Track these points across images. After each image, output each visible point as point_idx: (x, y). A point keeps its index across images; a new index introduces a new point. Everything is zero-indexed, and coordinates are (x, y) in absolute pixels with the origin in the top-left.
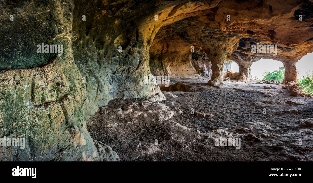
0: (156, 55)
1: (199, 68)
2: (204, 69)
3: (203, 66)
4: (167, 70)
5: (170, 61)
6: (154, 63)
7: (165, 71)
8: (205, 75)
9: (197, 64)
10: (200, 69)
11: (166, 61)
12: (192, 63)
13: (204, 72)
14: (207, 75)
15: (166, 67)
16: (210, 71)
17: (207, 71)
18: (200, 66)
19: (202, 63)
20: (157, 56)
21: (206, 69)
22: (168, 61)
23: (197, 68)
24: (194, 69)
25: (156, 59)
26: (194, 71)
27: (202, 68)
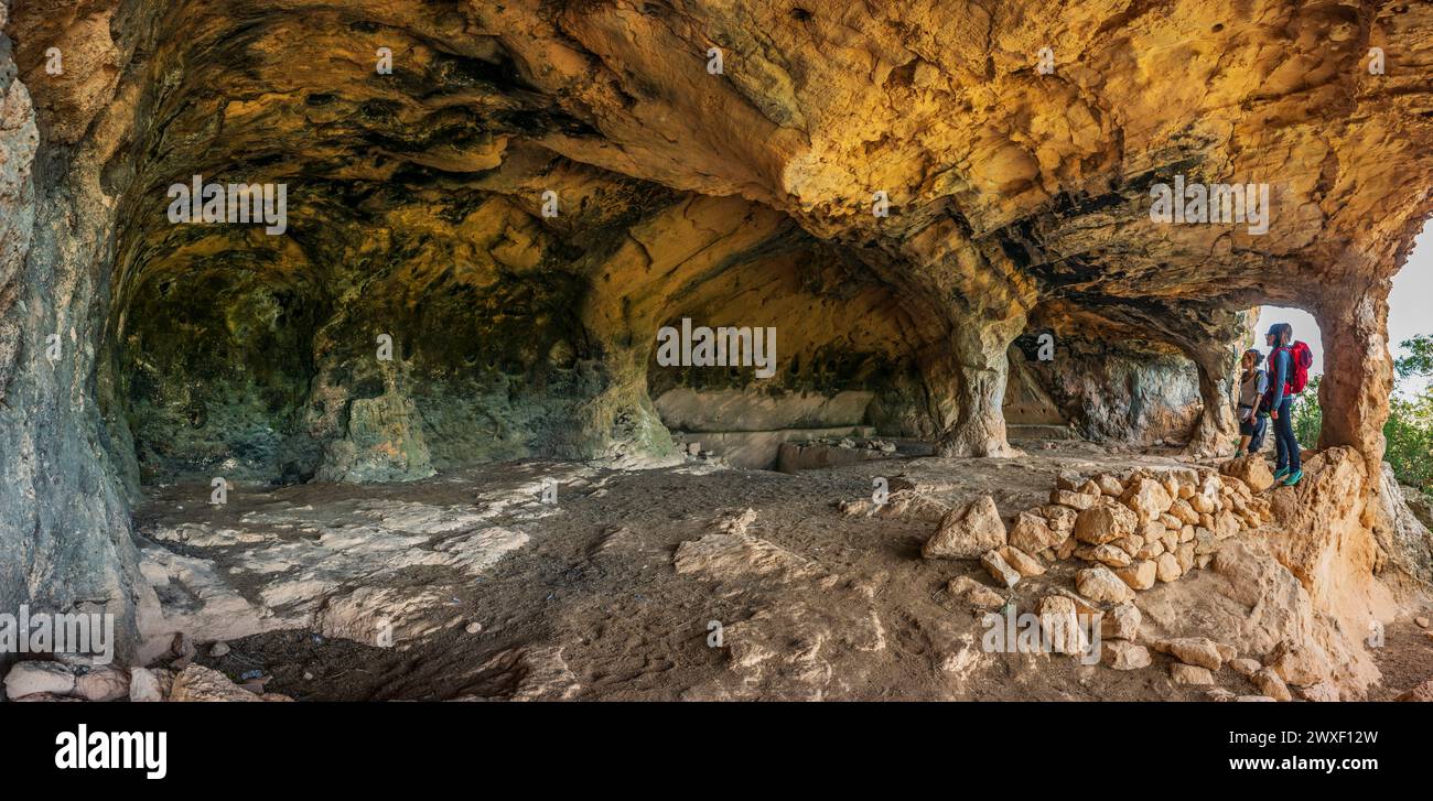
0: (899, 359)
1: (1068, 398)
2: (1089, 400)
3: (1082, 386)
4: (944, 414)
5: (952, 376)
6: (897, 391)
7: (936, 417)
8: (1094, 428)
9: (1054, 379)
10: (1071, 402)
11: (937, 377)
12: (1032, 376)
13: (1089, 412)
14: (1101, 426)
15: (941, 401)
16: (1117, 407)
17: (1104, 411)
18: (1071, 390)
19: (1076, 372)
20: (903, 363)
21: (1096, 399)
22: (943, 378)
23: (1059, 397)
24: (1046, 402)
25: (901, 373)
26: (1052, 412)
27: (1079, 397)
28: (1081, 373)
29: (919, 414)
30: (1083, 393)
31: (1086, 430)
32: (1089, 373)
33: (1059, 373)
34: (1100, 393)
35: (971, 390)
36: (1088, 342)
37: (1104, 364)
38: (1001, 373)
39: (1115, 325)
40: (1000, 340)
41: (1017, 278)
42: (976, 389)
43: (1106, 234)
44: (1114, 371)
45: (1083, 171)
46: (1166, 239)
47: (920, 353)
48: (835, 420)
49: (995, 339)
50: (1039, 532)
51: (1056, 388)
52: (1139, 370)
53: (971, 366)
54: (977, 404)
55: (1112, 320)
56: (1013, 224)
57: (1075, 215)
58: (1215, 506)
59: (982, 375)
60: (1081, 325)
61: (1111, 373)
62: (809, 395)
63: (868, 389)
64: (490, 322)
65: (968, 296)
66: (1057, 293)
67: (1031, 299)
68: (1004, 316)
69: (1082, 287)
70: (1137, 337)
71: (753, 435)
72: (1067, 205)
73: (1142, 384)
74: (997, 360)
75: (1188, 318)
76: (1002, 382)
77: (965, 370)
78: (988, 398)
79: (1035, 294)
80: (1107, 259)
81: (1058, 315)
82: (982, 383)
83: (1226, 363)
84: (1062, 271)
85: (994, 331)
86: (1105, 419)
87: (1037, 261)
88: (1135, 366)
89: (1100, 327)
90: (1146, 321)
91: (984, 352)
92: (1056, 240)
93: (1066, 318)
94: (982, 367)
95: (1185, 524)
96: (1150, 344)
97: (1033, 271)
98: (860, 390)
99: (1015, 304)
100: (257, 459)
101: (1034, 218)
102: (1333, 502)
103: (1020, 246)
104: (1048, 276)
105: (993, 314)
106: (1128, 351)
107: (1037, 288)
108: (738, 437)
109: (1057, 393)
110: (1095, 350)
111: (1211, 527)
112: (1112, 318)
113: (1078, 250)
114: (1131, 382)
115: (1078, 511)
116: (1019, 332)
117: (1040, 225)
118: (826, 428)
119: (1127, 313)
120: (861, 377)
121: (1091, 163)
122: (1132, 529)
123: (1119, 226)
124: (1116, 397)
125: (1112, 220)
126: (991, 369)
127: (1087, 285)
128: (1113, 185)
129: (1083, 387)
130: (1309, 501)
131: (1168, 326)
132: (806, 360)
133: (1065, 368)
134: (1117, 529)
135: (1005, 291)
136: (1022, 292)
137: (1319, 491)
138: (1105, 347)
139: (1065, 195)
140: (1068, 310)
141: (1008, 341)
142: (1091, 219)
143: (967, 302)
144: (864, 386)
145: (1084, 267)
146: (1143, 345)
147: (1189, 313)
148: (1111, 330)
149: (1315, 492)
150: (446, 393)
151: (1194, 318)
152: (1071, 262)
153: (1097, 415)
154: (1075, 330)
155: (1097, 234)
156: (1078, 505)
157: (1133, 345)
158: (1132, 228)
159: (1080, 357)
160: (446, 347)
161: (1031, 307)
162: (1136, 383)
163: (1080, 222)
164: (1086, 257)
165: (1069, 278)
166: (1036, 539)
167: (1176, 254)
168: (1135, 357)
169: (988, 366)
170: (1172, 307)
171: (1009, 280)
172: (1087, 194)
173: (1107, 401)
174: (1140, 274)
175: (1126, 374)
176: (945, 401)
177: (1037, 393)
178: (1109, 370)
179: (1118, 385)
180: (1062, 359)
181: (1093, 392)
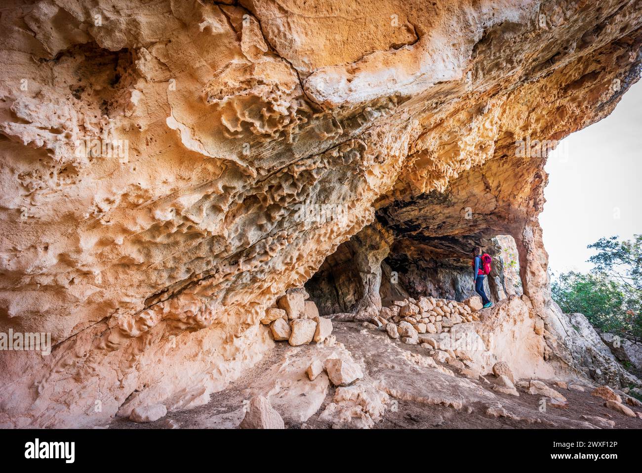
28: (425, 279)
30: (426, 290)
32: (429, 279)
33: (412, 279)
34: (437, 290)
35: (364, 283)
36: (426, 261)
37: (437, 273)
38: (378, 275)
39: (439, 250)
40: (377, 259)
41: (383, 231)
42: (366, 282)
43: (416, 213)
44: (443, 277)
45: (401, 194)
46: (440, 213)
47: (335, 269)
49: (374, 259)
50: (388, 311)
51: (411, 288)
52: (458, 276)
53: (364, 272)
54: (367, 290)
55: (436, 248)
56: (380, 209)
57: (402, 208)
58: (451, 311)
59: (369, 276)
60: (421, 252)
65: (362, 239)
66: (404, 236)
67: (391, 239)
68: (378, 248)
69: (414, 233)
70: (452, 257)
72: (398, 204)
73: (460, 284)
74: (376, 268)
75: (470, 244)
76: (379, 279)
77: (361, 274)
78: (372, 287)
79: (392, 238)
80: (420, 222)
81: (407, 247)
82: (369, 280)
83: (498, 267)
84: (403, 227)
85: (374, 255)
87: (391, 224)
88: (455, 273)
89: (432, 252)
90: (453, 248)
91: (369, 265)
92: (397, 216)
93: (412, 248)
94: (369, 272)
95: (438, 315)
96: (462, 260)
97: (391, 227)
99: (383, 242)
101: (388, 208)
102: (508, 315)
103: (383, 217)
104: (398, 229)
105: (374, 247)
106: (450, 265)
107: (393, 235)
109: (412, 291)
110: (431, 265)
111: (449, 317)
112: (435, 247)
113: (406, 219)
114: (454, 283)
115: (401, 307)
116: (386, 256)
117: (390, 210)
119: (441, 244)
121: (403, 192)
122: (417, 312)
123: (420, 210)
124: (446, 292)
125: (416, 208)
126: (373, 273)
127: (416, 232)
128: (412, 198)
129: (426, 286)
130: (495, 313)
131: (463, 249)
133: (415, 276)
134: (412, 311)
135: (378, 237)
136: (386, 237)
137: (501, 310)
138: (436, 263)
139: (397, 201)
140: (412, 244)
141: (381, 260)
142: (408, 208)
143: (361, 242)
145: (411, 226)
146: (458, 261)
147: (469, 242)
148: (437, 254)
149: (499, 310)
151: (473, 244)
152: (406, 223)
154: (419, 255)
155: (412, 213)
156: (400, 305)
157: (451, 261)
158: (426, 210)
159: (424, 270)
161: (391, 244)
162: (458, 283)
163: (404, 210)
164: (411, 221)
165: (406, 230)
166: (387, 314)
167: (447, 218)
168: (455, 268)
169: (372, 272)
170: (460, 240)
171: (380, 232)
172: (404, 201)
173: (441, 295)
174: (436, 227)
175: (451, 278)
176: (348, 297)
177: (400, 291)
178: (441, 276)
179: (447, 285)
180: (413, 271)
181: (432, 289)
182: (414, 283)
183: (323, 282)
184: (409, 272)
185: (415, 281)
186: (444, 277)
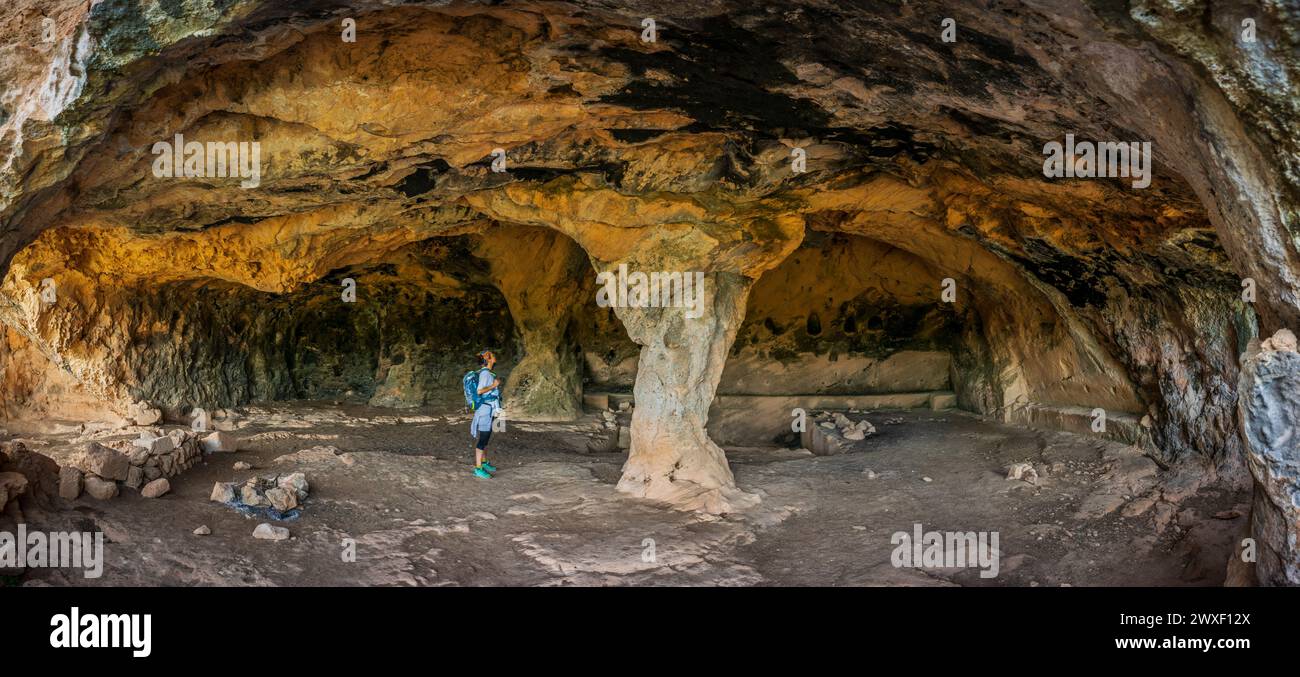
1: (1140, 368)
2: (1168, 376)
3: (1155, 348)
8: (1174, 429)
9: (1116, 336)
10: (1145, 377)
12: (1089, 333)
13: (1168, 398)
14: (1184, 426)
15: (1004, 369)
16: (1217, 391)
17: (1193, 398)
18: (1142, 357)
19: (1146, 323)
21: (1181, 375)
22: (1002, 336)
23: (1129, 365)
24: (1116, 375)
25: (971, 329)
26: (1124, 391)
27: (1155, 367)
28: (1152, 324)
29: (985, 383)
30: (1159, 361)
31: (1162, 431)
32: (1164, 324)
33: (1119, 325)
34: (1188, 361)
37: (1183, 305)
48: (896, 385)
51: (1122, 351)
61: (1197, 324)
62: (841, 357)
63: (938, 349)
64: (473, 317)
71: (760, 399)
86: (1193, 414)
98: (927, 349)
100: (363, 392)
108: (739, 401)
109: (1124, 359)
114: (1233, 342)
118: (882, 393)
120: (926, 334)
124: (1213, 370)
129: (1159, 349)
132: (826, 319)
133: (1128, 316)
144: (933, 345)
150: (451, 361)
153: (1181, 406)
160: (448, 334)
173: (1200, 378)
175: (1225, 323)
176: (1008, 369)
177: (1101, 361)
178: (1193, 316)
179: (1216, 347)
180: (1118, 299)
181: (1175, 359)
182: (1126, 338)
183: (970, 333)
184: (1111, 305)
185: (1127, 333)
186: (1205, 319)
